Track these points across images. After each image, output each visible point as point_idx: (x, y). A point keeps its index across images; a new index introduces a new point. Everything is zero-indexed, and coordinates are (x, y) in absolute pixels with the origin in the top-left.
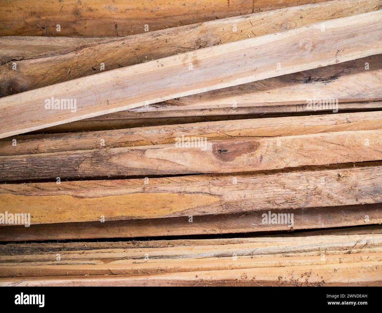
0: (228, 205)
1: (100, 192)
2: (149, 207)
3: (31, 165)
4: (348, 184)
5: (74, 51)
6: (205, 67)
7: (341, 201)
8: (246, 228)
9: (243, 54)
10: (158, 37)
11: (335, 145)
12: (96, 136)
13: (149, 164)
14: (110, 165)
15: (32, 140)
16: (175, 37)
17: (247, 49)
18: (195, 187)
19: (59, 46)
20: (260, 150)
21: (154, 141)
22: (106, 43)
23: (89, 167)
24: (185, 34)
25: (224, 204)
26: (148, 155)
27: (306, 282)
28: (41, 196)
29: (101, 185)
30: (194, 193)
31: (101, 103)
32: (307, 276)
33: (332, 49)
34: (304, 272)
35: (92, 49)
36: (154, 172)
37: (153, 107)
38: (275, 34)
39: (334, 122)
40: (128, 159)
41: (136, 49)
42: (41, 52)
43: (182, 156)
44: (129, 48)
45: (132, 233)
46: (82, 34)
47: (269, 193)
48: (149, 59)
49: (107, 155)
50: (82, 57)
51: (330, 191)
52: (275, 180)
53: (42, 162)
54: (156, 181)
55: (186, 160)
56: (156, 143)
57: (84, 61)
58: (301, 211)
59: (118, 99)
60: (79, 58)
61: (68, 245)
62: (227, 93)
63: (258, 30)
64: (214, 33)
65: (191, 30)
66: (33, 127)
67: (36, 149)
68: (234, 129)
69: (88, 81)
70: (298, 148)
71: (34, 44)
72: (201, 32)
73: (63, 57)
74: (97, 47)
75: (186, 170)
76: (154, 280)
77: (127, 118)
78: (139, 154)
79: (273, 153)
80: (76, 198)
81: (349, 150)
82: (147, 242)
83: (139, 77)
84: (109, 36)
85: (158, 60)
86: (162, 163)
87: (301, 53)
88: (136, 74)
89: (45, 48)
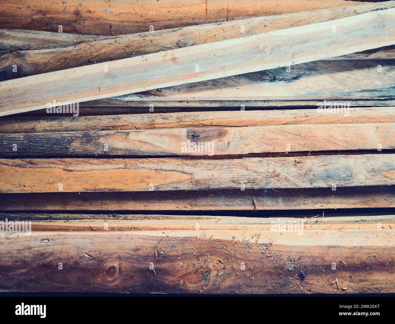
0: (198, 182)
1: (87, 167)
2: (129, 181)
3: (27, 142)
4: (304, 169)
5: (73, 45)
6: (182, 64)
7: (297, 184)
8: (214, 206)
9: (212, 54)
10: (145, 38)
11: (293, 135)
12: (87, 120)
13: (132, 145)
14: (98, 145)
15: (29, 121)
16: (159, 38)
17: (216, 50)
18: (170, 166)
19: (61, 41)
20: (227, 137)
21: (138, 127)
22: (101, 40)
23: (79, 146)
24: (167, 36)
25: (194, 181)
26: (132, 137)
27: (256, 243)
28: (34, 168)
29: (88, 163)
30: (169, 170)
31: (93, 89)
32: (257, 237)
33: (288, 52)
34: (254, 234)
35: (89, 44)
36: (135, 153)
37: (138, 96)
38: (239, 39)
39: (294, 116)
40: (114, 140)
41: (126, 47)
42: (45, 44)
43: (160, 139)
44: (120, 45)
45: (113, 206)
46: (80, 31)
47: (234, 174)
48: (136, 55)
49: (95, 136)
50: (80, 50)
51: (287, 175)
52: (239, 163)
53: (38, 139)
54: (137, 161)
55: (164, 143)
56: (140, 128)
57: (82, 54)
58: (264, 193)
59: (108, 87)
60: (77, 51)
61: (54, 216)
62: (202, 88)
63: (229, 35)
64: (191, 36)
65: (173, 33)
66: (34, 107)
67: (32, 129)
68: (206, 118)
69: (84, 70)
70: (261, 136)
71: (38, 37)
72: (181, 35)
73: (63, 49)
74: (93, 43)
75: (163, 152)
76: (128, 235)
77: (115, 105)
78: (124, 136)
79: (238, 140)
80: (66, 172)
81: (305, 140)
82: (125, 215)
83: (127, 68)
84: (104, 35)
85: (143, 56)
86: (143, 145)
87: (262, 55)
88: (125, 66)
89: (48, 42)
